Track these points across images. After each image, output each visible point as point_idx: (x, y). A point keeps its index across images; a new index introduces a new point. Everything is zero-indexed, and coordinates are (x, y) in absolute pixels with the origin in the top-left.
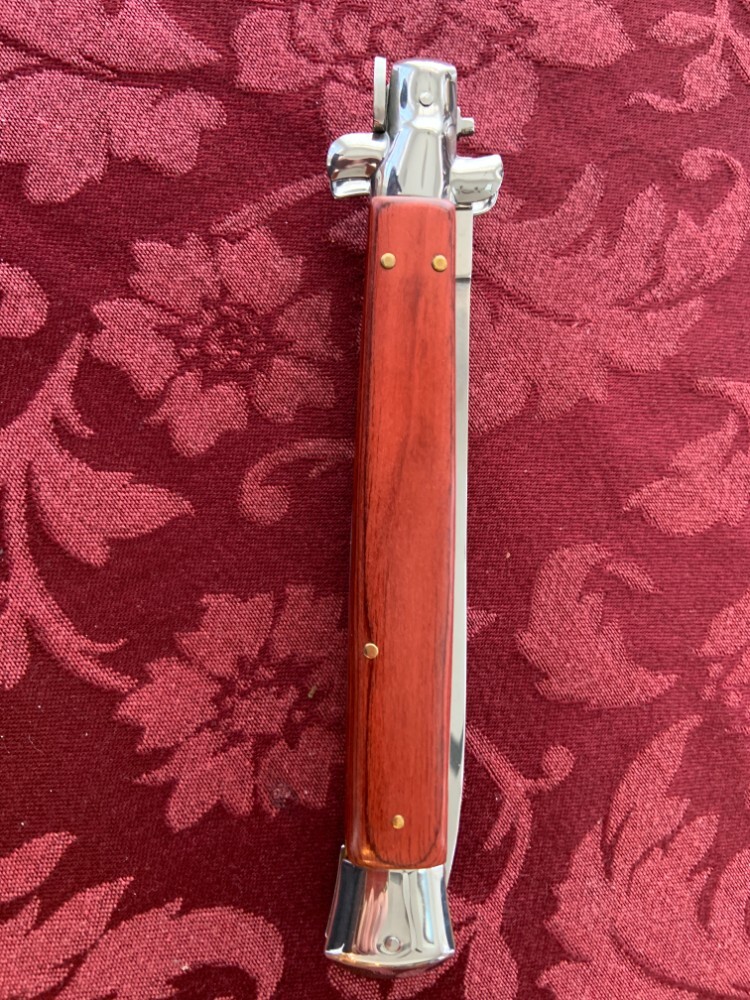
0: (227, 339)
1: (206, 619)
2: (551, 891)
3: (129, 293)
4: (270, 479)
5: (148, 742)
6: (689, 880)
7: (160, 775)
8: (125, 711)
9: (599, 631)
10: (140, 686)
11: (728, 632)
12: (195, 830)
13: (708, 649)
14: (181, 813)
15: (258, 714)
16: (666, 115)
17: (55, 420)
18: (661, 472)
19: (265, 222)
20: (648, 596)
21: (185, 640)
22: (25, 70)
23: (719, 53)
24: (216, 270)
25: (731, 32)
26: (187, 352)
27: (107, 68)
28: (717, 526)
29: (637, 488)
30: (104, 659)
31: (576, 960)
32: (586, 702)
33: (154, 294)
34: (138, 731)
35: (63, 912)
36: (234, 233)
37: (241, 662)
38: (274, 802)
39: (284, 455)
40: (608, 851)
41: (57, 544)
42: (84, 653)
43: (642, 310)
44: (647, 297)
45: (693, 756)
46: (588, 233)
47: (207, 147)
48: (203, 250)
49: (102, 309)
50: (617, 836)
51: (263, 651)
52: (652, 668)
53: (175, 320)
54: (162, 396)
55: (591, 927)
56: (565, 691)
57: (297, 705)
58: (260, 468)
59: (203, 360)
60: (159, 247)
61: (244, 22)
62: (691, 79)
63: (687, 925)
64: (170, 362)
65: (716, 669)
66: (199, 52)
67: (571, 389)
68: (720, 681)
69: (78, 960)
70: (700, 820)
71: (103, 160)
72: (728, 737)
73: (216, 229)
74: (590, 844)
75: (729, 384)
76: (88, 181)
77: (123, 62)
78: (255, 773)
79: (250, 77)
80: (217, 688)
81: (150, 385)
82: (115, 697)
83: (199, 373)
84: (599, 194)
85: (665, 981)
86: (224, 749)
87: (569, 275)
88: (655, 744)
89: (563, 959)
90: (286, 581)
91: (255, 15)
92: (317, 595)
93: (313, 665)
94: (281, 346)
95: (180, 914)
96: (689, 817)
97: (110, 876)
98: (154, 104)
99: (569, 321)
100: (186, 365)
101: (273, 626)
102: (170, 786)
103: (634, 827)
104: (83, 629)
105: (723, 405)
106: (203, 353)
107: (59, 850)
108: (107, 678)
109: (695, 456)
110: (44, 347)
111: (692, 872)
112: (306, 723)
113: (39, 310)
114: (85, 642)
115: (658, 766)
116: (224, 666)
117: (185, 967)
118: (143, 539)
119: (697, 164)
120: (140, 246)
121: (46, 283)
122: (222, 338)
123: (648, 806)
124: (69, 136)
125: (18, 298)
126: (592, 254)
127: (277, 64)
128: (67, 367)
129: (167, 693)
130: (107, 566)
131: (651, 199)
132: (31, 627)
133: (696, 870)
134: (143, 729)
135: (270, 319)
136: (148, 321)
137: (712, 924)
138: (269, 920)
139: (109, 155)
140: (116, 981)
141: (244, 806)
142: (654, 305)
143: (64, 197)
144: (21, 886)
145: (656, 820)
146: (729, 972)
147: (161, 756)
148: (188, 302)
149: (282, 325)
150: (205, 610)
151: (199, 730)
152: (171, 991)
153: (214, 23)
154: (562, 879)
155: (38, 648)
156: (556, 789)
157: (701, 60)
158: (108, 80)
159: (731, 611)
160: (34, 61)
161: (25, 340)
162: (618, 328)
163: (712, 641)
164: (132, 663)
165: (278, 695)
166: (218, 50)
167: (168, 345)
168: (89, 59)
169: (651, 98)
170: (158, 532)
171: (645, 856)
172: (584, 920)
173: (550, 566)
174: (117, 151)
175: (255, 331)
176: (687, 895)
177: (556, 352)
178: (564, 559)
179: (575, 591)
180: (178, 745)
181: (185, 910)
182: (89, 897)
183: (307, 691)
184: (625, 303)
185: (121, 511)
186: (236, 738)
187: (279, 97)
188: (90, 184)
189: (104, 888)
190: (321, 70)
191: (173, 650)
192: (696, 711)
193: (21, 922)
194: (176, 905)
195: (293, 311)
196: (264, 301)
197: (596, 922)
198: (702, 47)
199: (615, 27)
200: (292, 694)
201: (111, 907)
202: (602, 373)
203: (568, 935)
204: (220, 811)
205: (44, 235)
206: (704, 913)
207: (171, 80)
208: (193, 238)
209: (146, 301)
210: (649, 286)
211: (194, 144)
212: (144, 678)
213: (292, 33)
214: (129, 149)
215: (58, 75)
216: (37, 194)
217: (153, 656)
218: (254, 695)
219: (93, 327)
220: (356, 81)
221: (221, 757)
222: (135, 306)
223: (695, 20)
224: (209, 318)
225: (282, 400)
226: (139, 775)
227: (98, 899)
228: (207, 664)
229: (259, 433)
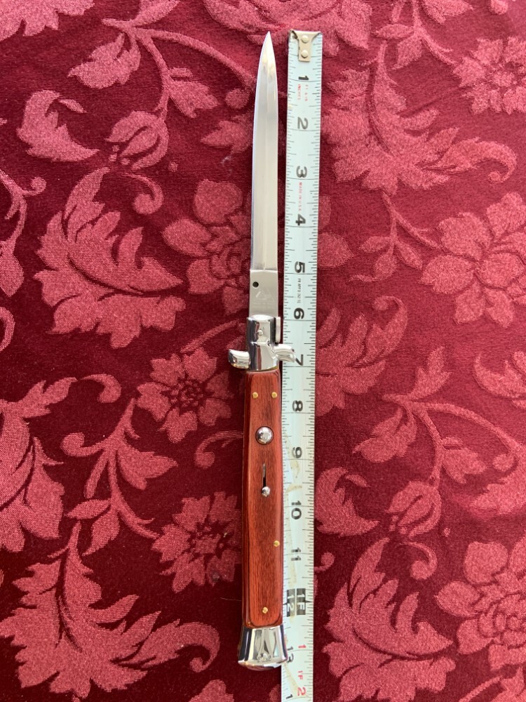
0: (188, 394)
1: (184, 508)
2: (326, 613)
3: (151, 380)
4: (207, 449)
5: (164, 558)
6: (386, 608)
7: (169, 571)
8: (155, 546)
9: (344, 503)
10: (160, 536)
11: (400, 502)
12: (183, 592)
13: (391, 510)
14: (178, 586)
15: (205, 546)
16: (368, 283)
17: (125, 433)
18: (368, 435)
19: (202, 346)
20: (365, 488)
21: (177, 517)
22: (108, 295)
23: (392, 253)
24: (183, 367)
25: (397, 242)
26: (173, 401)
27: (139, 291)
28: (395, 457)
29: (358, 443)
30: (147, 526)
31: (338, 642)
32: (338, 534)
33: (160, 379)
34: (160, 554)
35: (134, 626)
36: (189, 352)
37: (198, 525)
38: (213, 580)
39: (212, 439)
40: (350, 595)
41: (128, 482)
42: (139, 524)
43: (359, 367)
44: (360, 362)
45: (387, 555)
46: (334, 337)
47: (179, 318)
48: (178, 360)
49: (141, 388)
50: (354, 589)
51: (207, 520)
52: (367, 518)
53: (168, 389)
54: (164, 420)
55: (344, 628)
56: (330, 530)
57: (220, 541)
58: (203, 445)
59: (179, 404)
60: (161, 360)
61: (191, 266)
62: (379, 266)
63: (386, 626)
64: (167, 406)
65: (395, 518)
66: (174, 281)
67: (329, 403)
68: (397, 522)
69: (141, 644)
70: (390, 582)
71: (139, 328)
72: (401, 546)
73: (183, 351)
74: (342, 593)
75: (397, 396)
76: (134, 337)
77: (145, 287)
78: (205, 569)
79: (194, 289)
80: (189, 536)
81: (160, 416)
82: (151, 541)
83: (178, 408)
84: (338, 321)
85: (377, 650)
86: (193, 560)
87: (327, 355)
88: (369, 550)
89: (333, 641)
90: (215, 491)
91: (195, 263)
92: (227, 496)
93: (226, 524)
94: (209, 395)
95: (179, 625)
96: (385, 581)
97: (153, 611)
98: (158, 303)
99: (328, 375)
100: (173, 406)
101: (210, 510)
102: (173, 575)
103: (360, 585)
104: (138, 515)
105: (395, 406)
106: (179, 400)
107: (132, 602)
108: (148, 534)
109: (383, 428)
110: (121, 404)
111: (388, 605)
112: (225, 548)
113: (118, 391)
114: (139, 520)
115: (371, 560)
116: (191, 527)
117: (182, 646)
118: (159, 478)
119: (381, 304)
120: (154, 361)
121: (120, 380)
122: (186, 394)
123: (366, 576)
124: (126, 321)
125: (110, 387)
126: (336, 345)
127: (205, 282)
128: (129, 412)
129: (170, 538)
130: (146, 490)
131: (361, 321)
132: (119, 515)
133: (389, 603)
134: (162, 553)
135: (205, 384)
136: (158, 390)
137: (397, 627)
138: (213, 627)
139: (142, 326)
140: (155, 652)
141: (201, 582)
142: (364, 365)
143: (125, 345)
144: (119, 616)
145: (370, 583)
146: (405, 646)
147: (169, 564)
148: (173, 381)
149: (210, 386)
150: (183, 504)
151: (183, 553)
152: (176, 656)
153: (180, 267)
154: (331, 607)
155: (123, 524)
156: (327, 570)
157: (384, 257)
158: (140, 296)
159: (401, 493)
160: (111, 291)
161: (113, 403)
162: (348, 376)
163: (394, 506)
164: (157, 528)
165: (213, 537)
166: (182, 279)
167: (166, 399)
168: (132, 288)
169: (360, 277)
170: (165, 474)
171: (366, 597)
172: (341, 625)
173: (322, 478)
174: (144, 324)
175: (199, 390)
176: (386, 614)
177: (322, 389)
178: (327, 474)
179: (332, 488)
180: (175, 559)
181: (181, 624)
182: (144, 619)
183: (223, 535)
184: (351, 365)
185: (150, 467)
186: (197, 556)
187: (206, 295)
188: (135, 339)
189: (150, 616)
190: (222, 282)
191: (171, 521)
192: (387, 536)
193: (119, 629)
194: (178, 622)
195: (213, 380)
196: (202, 378)
197: (346, 625)
198: (385, 251)
199: (344, 247)
200: (218, 537)
201: (153, 623)
202: (343, 395)
203: (335, 631)
204: (192, 585)
205: (119, 361)
206: (393, 622)
207: (164, 293)
208: (174, 355)
209: (157, 382)
210: (361, 357)
211: (173, 318)
212: (162, 533)
213: (210, 268)
214: (148, 323)
215: (121, 296)
216: (115, 345)
217: (165, 524)
218: (203, 538)
219: (138, 395)
220: (236, 285)
221: (192, 564)
222: (152, 385)
223: (380, 239)
224: (181, 386)
225: (210, 417)
226: (161, 572)
227: (148, 620)
228: (185, 527)
229: (202, 431)
